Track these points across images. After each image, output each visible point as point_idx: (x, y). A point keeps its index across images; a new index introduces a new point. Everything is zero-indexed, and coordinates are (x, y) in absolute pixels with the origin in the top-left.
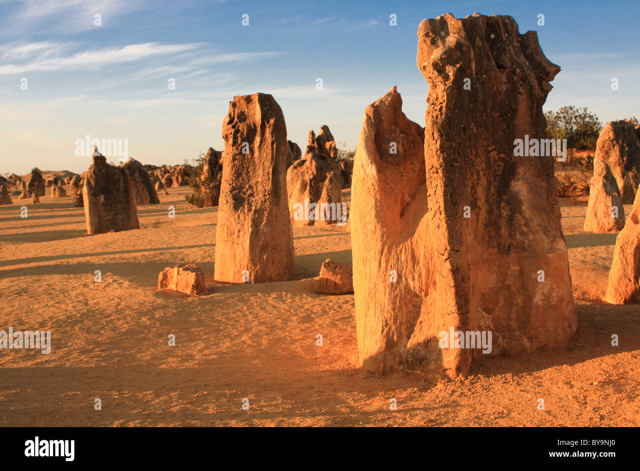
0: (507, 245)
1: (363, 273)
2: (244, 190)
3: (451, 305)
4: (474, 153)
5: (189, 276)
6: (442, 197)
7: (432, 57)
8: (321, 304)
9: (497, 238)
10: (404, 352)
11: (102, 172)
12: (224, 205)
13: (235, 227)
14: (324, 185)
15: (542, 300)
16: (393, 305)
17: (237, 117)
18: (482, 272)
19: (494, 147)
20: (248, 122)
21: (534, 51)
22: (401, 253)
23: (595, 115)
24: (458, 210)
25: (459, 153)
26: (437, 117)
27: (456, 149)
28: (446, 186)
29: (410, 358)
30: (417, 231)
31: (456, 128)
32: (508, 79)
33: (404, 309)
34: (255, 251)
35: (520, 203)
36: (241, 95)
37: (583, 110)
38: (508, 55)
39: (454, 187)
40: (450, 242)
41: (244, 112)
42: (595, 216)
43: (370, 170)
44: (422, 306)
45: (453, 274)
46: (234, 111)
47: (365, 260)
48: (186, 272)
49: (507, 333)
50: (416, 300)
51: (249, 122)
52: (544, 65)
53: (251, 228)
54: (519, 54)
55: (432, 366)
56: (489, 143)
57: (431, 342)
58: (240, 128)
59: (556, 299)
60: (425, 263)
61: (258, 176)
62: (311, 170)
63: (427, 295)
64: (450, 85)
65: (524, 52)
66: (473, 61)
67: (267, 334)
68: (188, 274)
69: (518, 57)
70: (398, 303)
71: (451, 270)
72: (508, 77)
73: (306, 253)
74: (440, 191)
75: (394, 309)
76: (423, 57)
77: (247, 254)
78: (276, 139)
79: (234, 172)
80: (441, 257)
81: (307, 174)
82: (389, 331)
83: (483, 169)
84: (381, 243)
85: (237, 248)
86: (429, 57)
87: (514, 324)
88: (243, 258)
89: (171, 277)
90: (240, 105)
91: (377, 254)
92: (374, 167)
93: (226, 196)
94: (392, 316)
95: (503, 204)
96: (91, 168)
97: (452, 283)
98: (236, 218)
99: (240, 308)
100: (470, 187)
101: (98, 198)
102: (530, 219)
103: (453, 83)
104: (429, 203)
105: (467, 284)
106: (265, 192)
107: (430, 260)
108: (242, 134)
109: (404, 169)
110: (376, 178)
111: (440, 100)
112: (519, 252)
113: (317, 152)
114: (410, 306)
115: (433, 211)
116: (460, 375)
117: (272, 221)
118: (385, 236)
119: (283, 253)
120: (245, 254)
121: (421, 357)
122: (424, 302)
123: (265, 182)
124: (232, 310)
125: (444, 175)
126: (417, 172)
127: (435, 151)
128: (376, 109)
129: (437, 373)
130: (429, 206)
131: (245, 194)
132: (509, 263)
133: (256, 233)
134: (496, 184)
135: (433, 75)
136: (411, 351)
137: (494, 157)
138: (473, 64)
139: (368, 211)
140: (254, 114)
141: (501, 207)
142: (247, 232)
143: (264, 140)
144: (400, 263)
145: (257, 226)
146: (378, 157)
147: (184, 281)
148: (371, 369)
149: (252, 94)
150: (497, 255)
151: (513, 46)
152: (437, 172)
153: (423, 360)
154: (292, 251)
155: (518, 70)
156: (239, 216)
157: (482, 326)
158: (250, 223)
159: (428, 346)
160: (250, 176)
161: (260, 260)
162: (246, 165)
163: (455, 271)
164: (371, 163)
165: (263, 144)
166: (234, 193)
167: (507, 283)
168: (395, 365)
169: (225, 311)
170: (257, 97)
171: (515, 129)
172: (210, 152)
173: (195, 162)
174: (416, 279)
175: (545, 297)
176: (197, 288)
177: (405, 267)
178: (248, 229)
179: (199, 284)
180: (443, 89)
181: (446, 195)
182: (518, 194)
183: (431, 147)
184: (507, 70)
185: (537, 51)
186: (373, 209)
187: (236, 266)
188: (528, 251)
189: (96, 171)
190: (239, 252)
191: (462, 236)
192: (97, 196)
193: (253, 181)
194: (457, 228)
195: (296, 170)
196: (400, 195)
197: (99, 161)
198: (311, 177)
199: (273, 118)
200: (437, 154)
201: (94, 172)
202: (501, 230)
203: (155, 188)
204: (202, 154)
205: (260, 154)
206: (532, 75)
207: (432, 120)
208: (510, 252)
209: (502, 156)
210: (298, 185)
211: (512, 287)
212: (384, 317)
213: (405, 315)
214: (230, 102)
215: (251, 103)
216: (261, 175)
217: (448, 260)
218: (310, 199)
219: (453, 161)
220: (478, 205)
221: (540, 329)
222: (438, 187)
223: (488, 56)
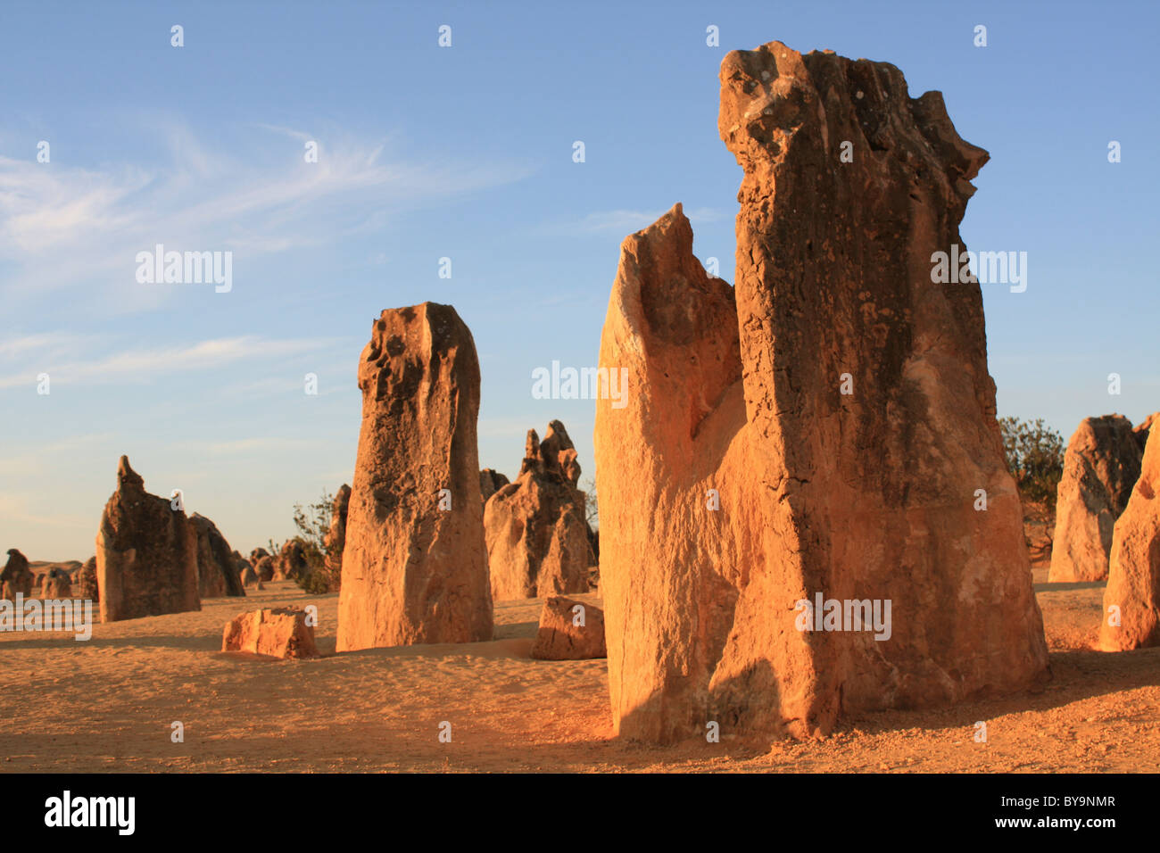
0: (902, 486)
1: (620, 545)
2: (398, 482)
3: (793, 590)
4: (831, 300)
5: (282, 623)
6: (772, 373)
7: (747, 115)
8: (542, 669)
9: (881, 472)
10: (702, 698)
11: (133, 505)
12: (358, 510)
13: (378, 551)
14: (555, 529)
15: (975, 596)
16: (679, 603)
17: (387, 346)
18: (853, 538)
19: (868, 294)
20: (406, 354)
21: (938, 125)
22: (694, 500)
23: (1058, 432)
24: (802, 402)
25: (801, 293)
26: (758, 221)
27: (797, 283)
28: (778, 352)
29: (714, 709)
30: (725, 460)
31: (794, 245)
32: (891, 169)
33: (702, 613)
34: (416, 596)
35: (923, 402)
36: (395, 307)
37: (1035, 423)
38: (890, 126)
39: (794, 355)
40: (789, 464)
41: (401, 337)
42: (1069, 553)
43: (632, 344)
44: (737, 606)
45: (796, 525)
46: (381, 337)
47: (622, 518)
48: (278, 617)
49: (907, 662)
50: (726, 594)
51: (408, 354)
52: (959, 147)
53: (409, 551)
54: (910, 128)
55: (760, 720)
56: (860, 286)
57: (758, 673)
58: (392, 367)
59: (1002, 593)
60: (740, 519)
61: (425, 454)
62: (531, 501)
63: (747, 584)
64: (782, 162)
65: (920, 128)
66: (824, 124)
67: (429, 706)
68: (281, 620)
69: (909, 132)
70: (688, 599)
71: (793, 518)
72: (891, 164)
73: (516, 621)
74: (767, 364)
75: (680, 611)
76: (730, 118)
77: (400, 602)
78: (458, 386)
79: (378, 449)
80: (772, 493)
81: (522, 509)
82: (673, 655)
83: (849, 335)
84: (653, 483)
85: (380, 589)
86: (740, 114)
87: (921, 645)
88: (393, 609)
89: (249, 629)
90: (394, 325)
91: (646, 503)
92: (639, 339)
93: (361, 494)
94: (677, 625)
95: (890, 405)
96: (113, 499)
97: (795, 544)
98: (381, 534)
99: (380, 674)
100: (825, 364)
101: (125, 554)
102: (943, 432)
103: (786, 158)
104: (746, 390)
105: (825, 552)
106: (438, 484)
107: (751, 512)
108: (396, 377)
109: (698, 352)
110: (644, 359)
111: (764, 191)
112: (923, 498)
113: (542, 471)
114: (713, 605)
115: (755, 403)
116: (817, 731)
117: (450, 540)
118: (662, 470)
119: (470, 604)
120: (397, 601)
121: (737, 706)
122: (740, 597)
123: (438, 466)
124: (364, 677)
125: (773, 332)
126: (722, 360)
127: (756, 286)
128: (644, 242)
129: (770, 733)
130: (746, 397)
131: (399, 490)
132: (907, 522)
133: (418, 562)
134: (876, 366)
135: (749, 147)
136: (717, 696)
137: (870, 314)
138: (825, 130)
139: (628, 424)
140: (419, 341)
141: (888, 411)
142: (400, 561)
143: (437, 389)
144: (692, 521)
145: (419, 549)
146: (647, 327)
147: (274, 633)
148: (637, 735)
149: (415, 304)
150: (884, 507)
151: (899, 115)
152: (761, 326)
153: (741, 712)
154: (488, 603)
155: (910, 155)
156: (386, 531)
157: (858, 646)
158: (408, 543)
159: (750, 683)
160: (408, 456)
161: (425, 614)
162: (401, 436)
163: (800, 520)
164: (634, 333)
165: (435, 395)
166: (377, 488)
167: (904, 562)
168: (685, 724)
169: (351, 678)
170: (425, 308)
171: (907, 263)
172: (343, 492)
173: (315, 510)
174: (724, 551)
175: (981, 588)
176: (298, 647)
177: (702, 527)
178: (403, 553)
179: (303, 638)
180: (768, 169)
181: (778, 370)
182: (919, 384)
183: (749, 280)
184: (890, 153)
185: (943, 125)
186: (638, 418)
187: (378, 627)
188: (944, 496)
189: (122, 504)
190: (385, 599)
191: (812, 454)
192: (123, 551)
193: (415, 464)
194: (803, 437)
195: (502, 503)
196: (690, 398)
197: (131, 485)
198: (531, 513)
199: (454, 347)
200: (759, 291)
201: (119, 505)
202: (889, 457)
203: (240, 578)
204: (327, 496)
205: (428, 414)
206: (938, 165)
207: (748, 227)
208: (908, 500)
209: (886, 312)
210: (506, 531)
211: (915, 572)
212: (660, 628)
213: (703, 624)
214: (375, 321)
215: (413, 321)
216: (431, 453)
217: (786, 499)
218: (528, 555)
219: (791, 308)
220: (843, 404)
221: (974, 655)
222: (762, 355)
223: (852, 123)
